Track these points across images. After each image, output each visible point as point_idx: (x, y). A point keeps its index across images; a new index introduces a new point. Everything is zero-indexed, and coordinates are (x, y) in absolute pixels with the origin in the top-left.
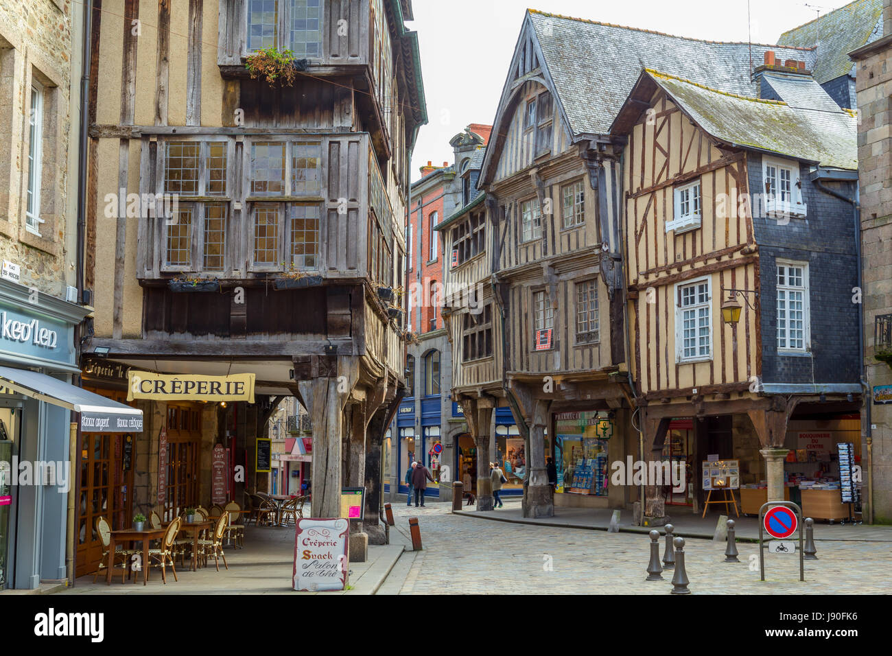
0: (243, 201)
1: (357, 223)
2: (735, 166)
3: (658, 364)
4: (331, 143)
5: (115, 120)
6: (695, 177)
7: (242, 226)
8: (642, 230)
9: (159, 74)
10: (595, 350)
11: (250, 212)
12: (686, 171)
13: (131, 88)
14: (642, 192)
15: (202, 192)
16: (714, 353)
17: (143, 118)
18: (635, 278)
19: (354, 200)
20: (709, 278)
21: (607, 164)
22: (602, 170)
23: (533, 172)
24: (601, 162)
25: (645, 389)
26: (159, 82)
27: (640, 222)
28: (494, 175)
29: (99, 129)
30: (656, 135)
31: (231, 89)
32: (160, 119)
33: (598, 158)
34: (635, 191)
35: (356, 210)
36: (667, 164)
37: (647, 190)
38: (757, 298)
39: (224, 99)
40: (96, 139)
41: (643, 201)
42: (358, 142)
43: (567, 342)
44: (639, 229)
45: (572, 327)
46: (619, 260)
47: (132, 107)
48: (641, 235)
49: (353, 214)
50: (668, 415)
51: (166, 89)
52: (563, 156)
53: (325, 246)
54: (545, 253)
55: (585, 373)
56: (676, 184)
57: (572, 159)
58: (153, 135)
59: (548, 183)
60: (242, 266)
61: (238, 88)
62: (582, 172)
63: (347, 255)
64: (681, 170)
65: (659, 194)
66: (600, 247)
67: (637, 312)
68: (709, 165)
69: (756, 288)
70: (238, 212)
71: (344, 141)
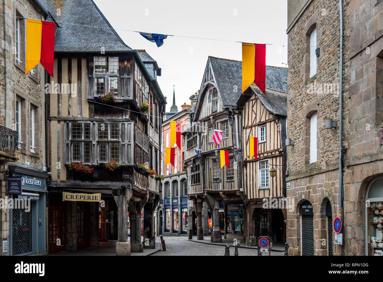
0: (96, 141)
1: (130, 148)
2: (277, 120)
3: (253, 189)
4: (122, 124)
5: (56, 115)
6: (264, 123)
7: (95, 149)
8: (248, 141)
9: (69, 101)
10: (233, 183)
11: (98, 145)
12: (261, 121)
13: (60, 105)
14: (248, 127)
15: (83, 138)
16: (270, 186)
17: (64, 114)
18: (246, 158)
19: (130, 142)
20: (269, 159)
21: (236, 116)
22: (234, 118)
23: (211, 117)
24: (233, 116)
25: (249, 198)
26: (69, 103)
27: (247, 138)
28: (199, 117)
29: (51, 118)
30: (253, 107)
31: (91, 106)
32: (70, 115)
33: (233, 114)
34: (246, 127)
35: (130, 145)
36: (256, 118)
37: (249, 126)
38: (283, 168)
39: (89, 109)
40: (50, 121)
41: (248, 130)
42: (130, 124)
43: (224, 179)
44: (247, 140)
45: (225, 174)
46: (240, 151)
47: (61, 111)
48: (247, 142)
49: (129, 146)
50: (257, 207)
51: (71, 105)
52: (221, 113)
53: (121, 155)
54: (216, 147)
55: (229, 191)
56: (259, 125)
57: (224, 114)
58: (68, 120)
59: (217, 121)
60: (96, 161)
61: (93, 106)
62: (227, 119)
63: (128, 159)
64: (260, 120)
65: (253, 128)
66: (233, 146)
67: (246, 170)
68: (269, 120)
69: (283, 164)
70: (94, 145)
71: (126, 123)
